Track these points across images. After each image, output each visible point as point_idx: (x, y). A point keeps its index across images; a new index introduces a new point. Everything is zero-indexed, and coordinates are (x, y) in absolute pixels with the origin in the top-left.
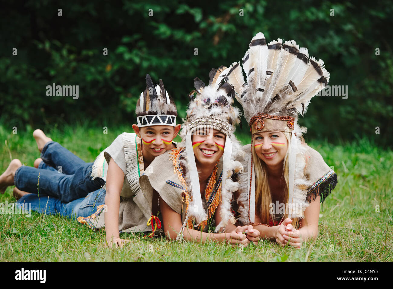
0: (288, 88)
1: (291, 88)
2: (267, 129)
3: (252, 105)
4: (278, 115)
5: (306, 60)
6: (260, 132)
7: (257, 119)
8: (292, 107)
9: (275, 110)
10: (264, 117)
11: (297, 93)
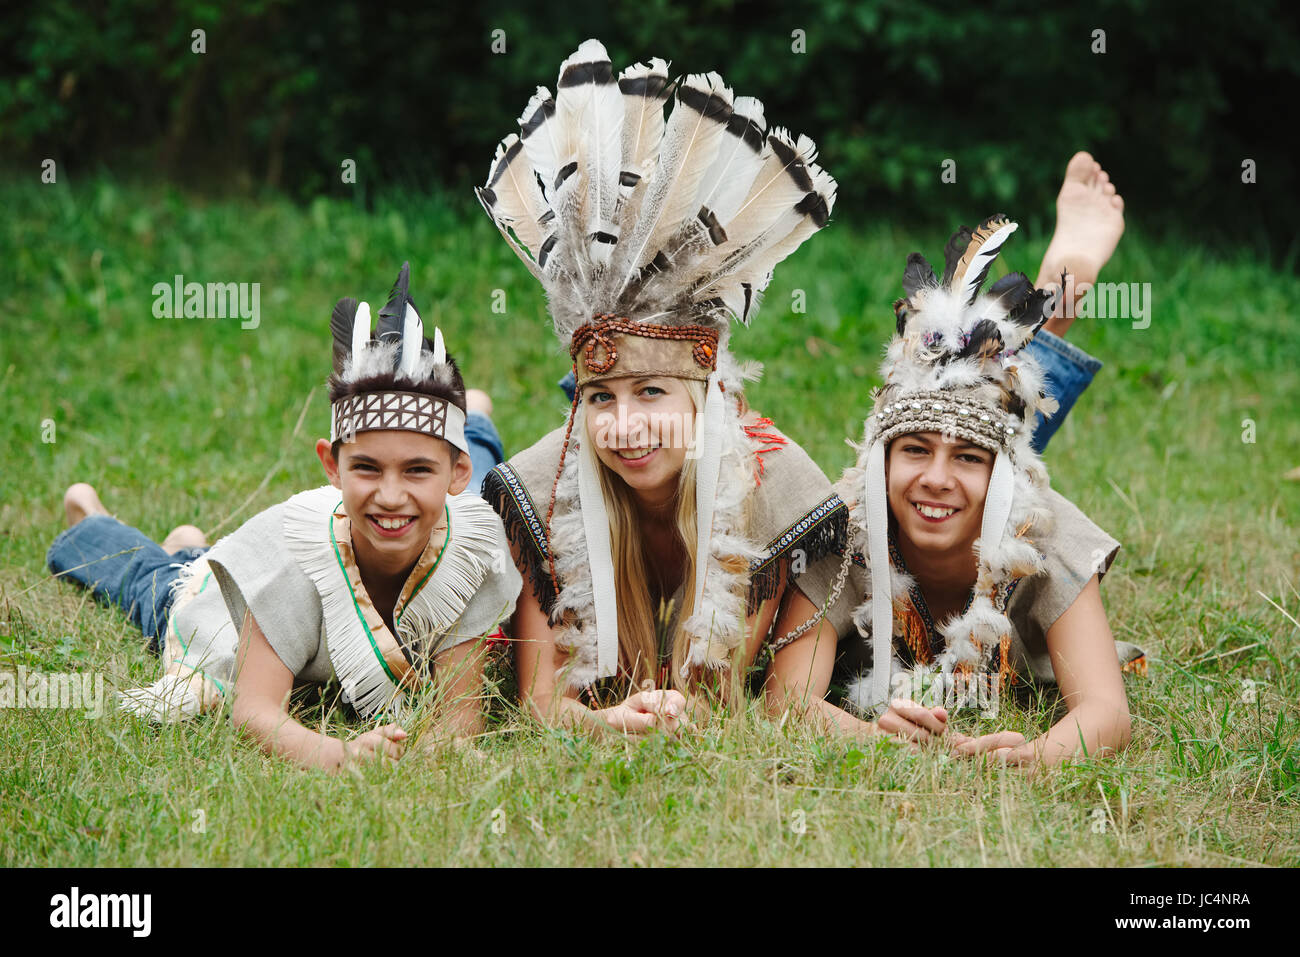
0: (695, 233)
1: (705, 232)
2: (625, 368)
3: (576, 289)
4: (664, 323)
5: (755, 140)
6: (602, 377)
7: (592, 337)
8: (709, 296)
9: (653, 306)
10: (615, 330)
11: (725, 249)
